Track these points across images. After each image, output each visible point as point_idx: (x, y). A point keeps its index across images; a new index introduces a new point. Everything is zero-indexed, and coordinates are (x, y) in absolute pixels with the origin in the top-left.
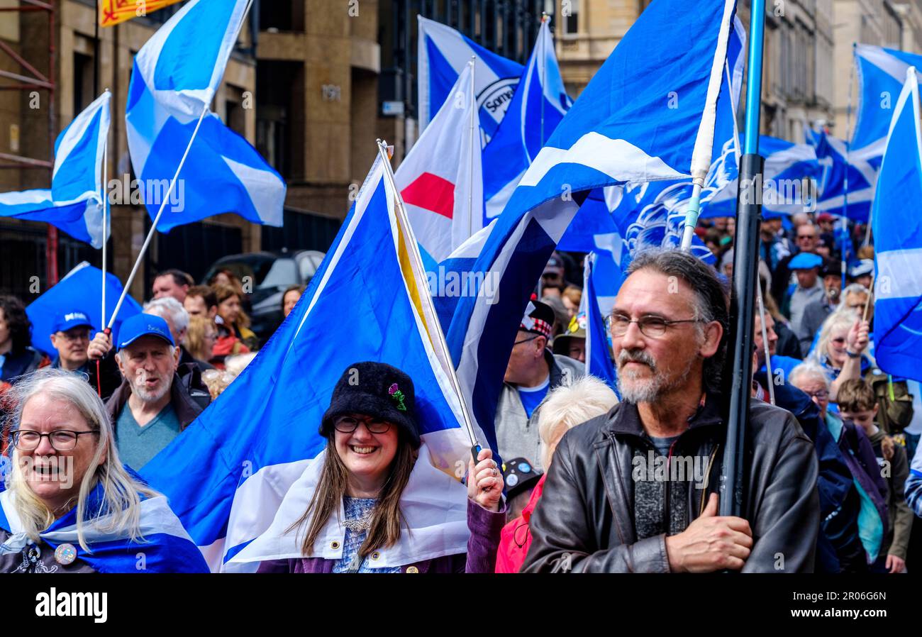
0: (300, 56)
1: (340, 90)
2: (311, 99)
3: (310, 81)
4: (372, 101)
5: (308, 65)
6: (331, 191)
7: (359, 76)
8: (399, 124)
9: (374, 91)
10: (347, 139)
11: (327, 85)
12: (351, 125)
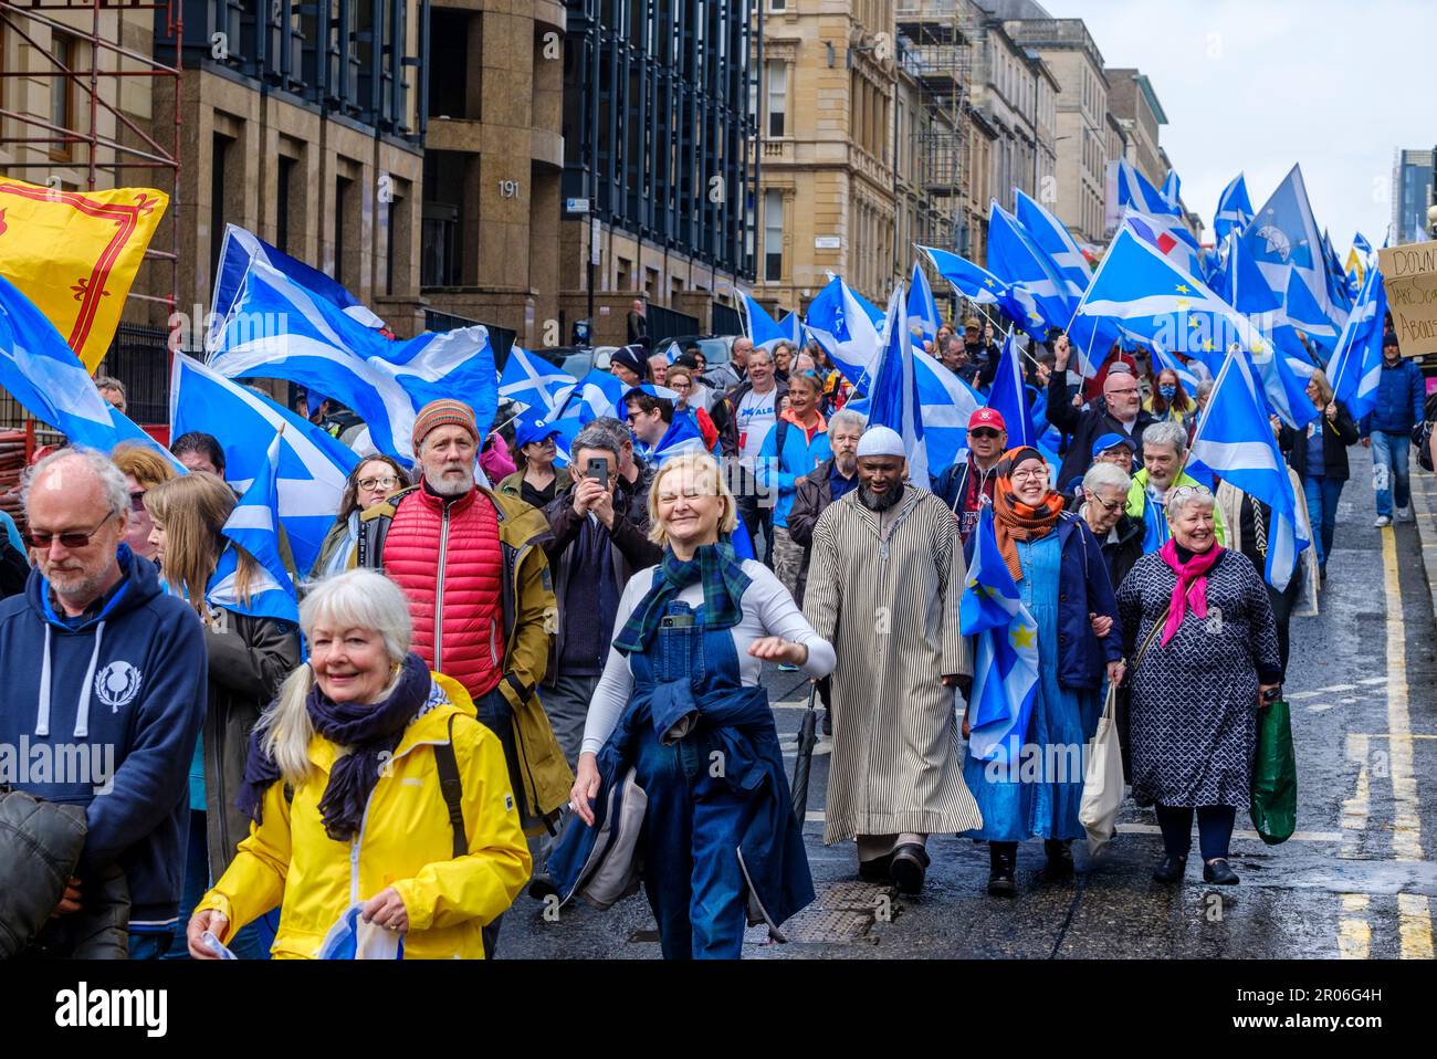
0: (475, 148)
1: (520, 186)
2: (486, 195)
3: (485, 175)
4: (556, 199)
5: (483, 157)
6: (507, 299)
7: (541, 171)
8: (585, 226)
9: (557, 189)
10: (527, 241)
11: (505, 180)
12: (531, 225)
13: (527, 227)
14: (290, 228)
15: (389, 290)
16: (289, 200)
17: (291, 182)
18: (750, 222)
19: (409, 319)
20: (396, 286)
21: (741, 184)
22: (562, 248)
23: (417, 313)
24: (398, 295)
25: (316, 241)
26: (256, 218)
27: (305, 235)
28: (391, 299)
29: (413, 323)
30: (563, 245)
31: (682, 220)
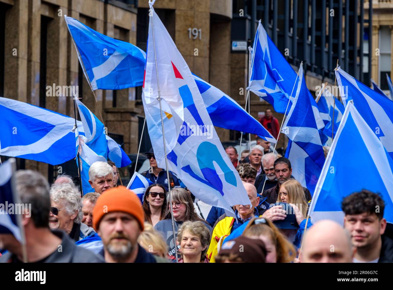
0: (171, 6)
1: (202, 31)
2: (179, 38)
3: (179, 24)
4: (227, 39)
5: (177, 12)
9: (227, 33)
10: (207, 69)
11: (192, 28)
12: (210, 58)
13: (207, 59)
14: (49, 64)
15: (114, 103)
16: (48, 45)
17: (49, 33)
18: (366, 51)
19: (127, 123)
20: (119, 100)
21: (358, 25)
22: (232, 72)
23: (133, 119)
24: (121, 107)
25: (65, 72)
26: (26, 57)
27: (58, 68)
28: (116, 110)
29: (130, 126)
30: (232, 70)
31: (316, 51)
